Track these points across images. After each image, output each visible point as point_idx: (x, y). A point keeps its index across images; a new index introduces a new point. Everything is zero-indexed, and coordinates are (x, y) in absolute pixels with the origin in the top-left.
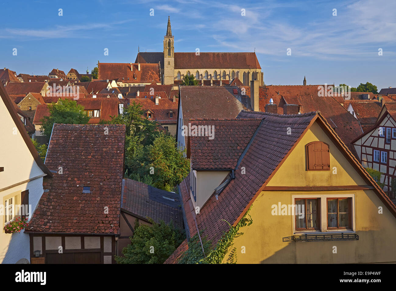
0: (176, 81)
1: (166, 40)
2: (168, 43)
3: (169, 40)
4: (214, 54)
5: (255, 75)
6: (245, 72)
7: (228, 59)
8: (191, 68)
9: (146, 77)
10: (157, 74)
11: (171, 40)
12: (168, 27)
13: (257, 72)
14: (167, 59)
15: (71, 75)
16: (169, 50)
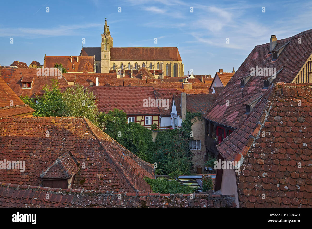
0: (111, 71)
1: (102, 38)
2: (104, 40)
3: (106, 37)
4: (143, 48)
5: (176, 66)
6: (168, 63)
7: (155, 52)
8: (124, 60)
9: (83, 67)
10: (92, 65)
11: (107, 38)
12: (105, 27)
13: (178, 63)
14: (103, 53)
15: (32, 66)
16: (106, 45)
